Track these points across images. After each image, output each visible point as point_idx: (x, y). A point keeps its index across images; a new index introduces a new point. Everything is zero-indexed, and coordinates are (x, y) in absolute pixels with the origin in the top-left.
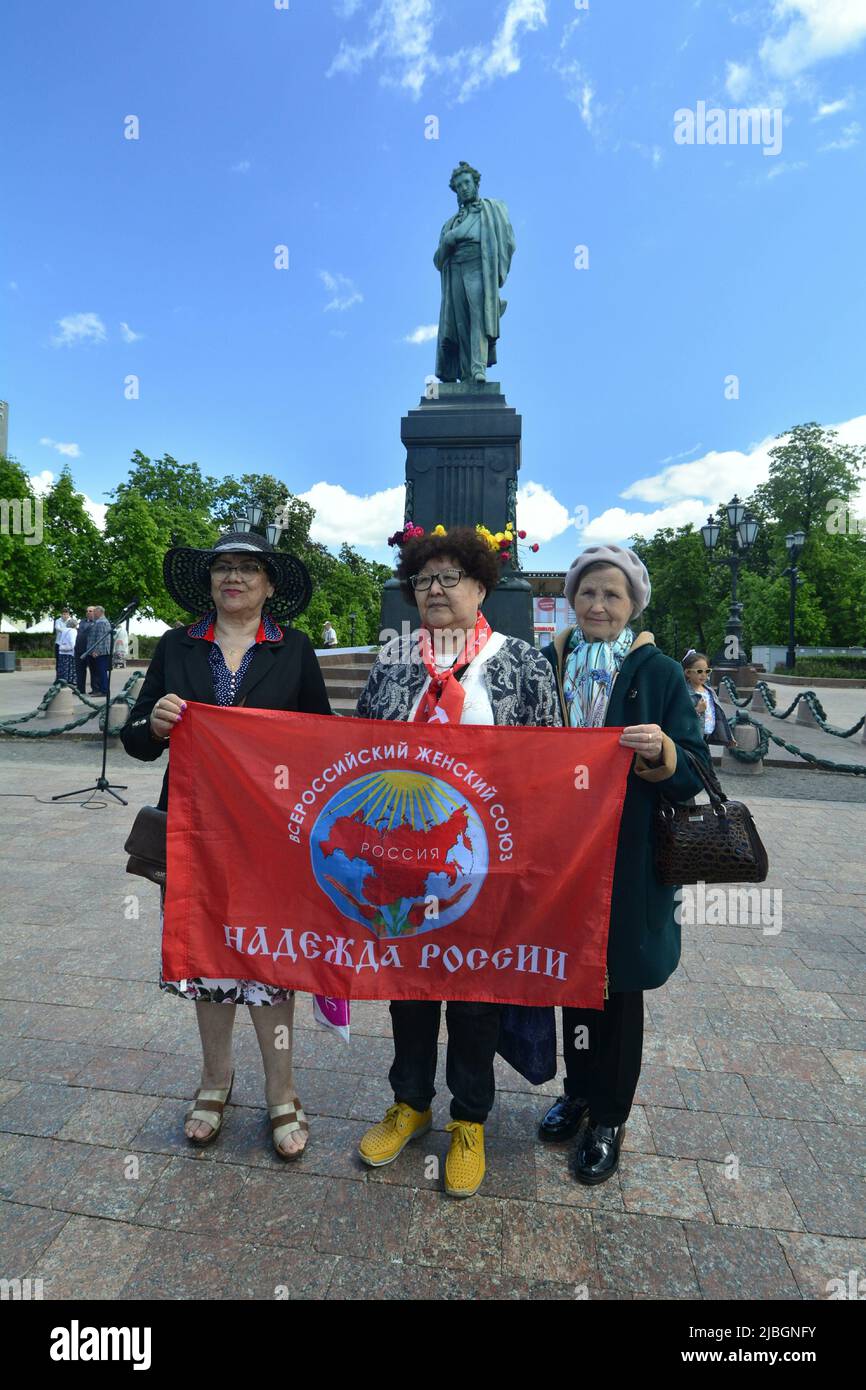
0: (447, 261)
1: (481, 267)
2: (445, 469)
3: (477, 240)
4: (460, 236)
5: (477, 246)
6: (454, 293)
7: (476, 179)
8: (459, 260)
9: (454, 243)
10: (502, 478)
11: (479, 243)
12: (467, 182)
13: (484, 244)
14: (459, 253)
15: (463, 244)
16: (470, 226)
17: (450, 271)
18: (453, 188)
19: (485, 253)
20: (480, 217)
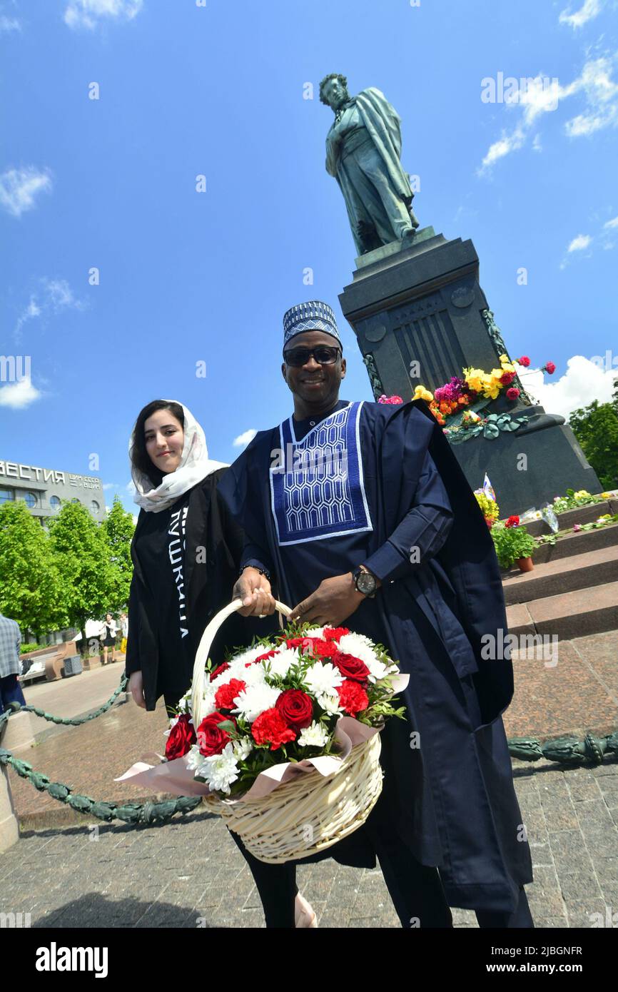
0: (339, 160)
1: (373, 144)
2: (403, 328)
3: (362, 124)
4: (343, 129)
5: (363, 131)
6: (354, 182)
7: (343, 82)
8: (350, 150)
9: (339, 137)
10: (473, 313)
11: (365, 127)
12: (335, 86)
13: (370, 124)
14: (347, 145)
15: (348, 135)
16: (350, 116)
17: (344, 166)
18: (325, 100)
19: (373, 130)
20: (357, 106)
